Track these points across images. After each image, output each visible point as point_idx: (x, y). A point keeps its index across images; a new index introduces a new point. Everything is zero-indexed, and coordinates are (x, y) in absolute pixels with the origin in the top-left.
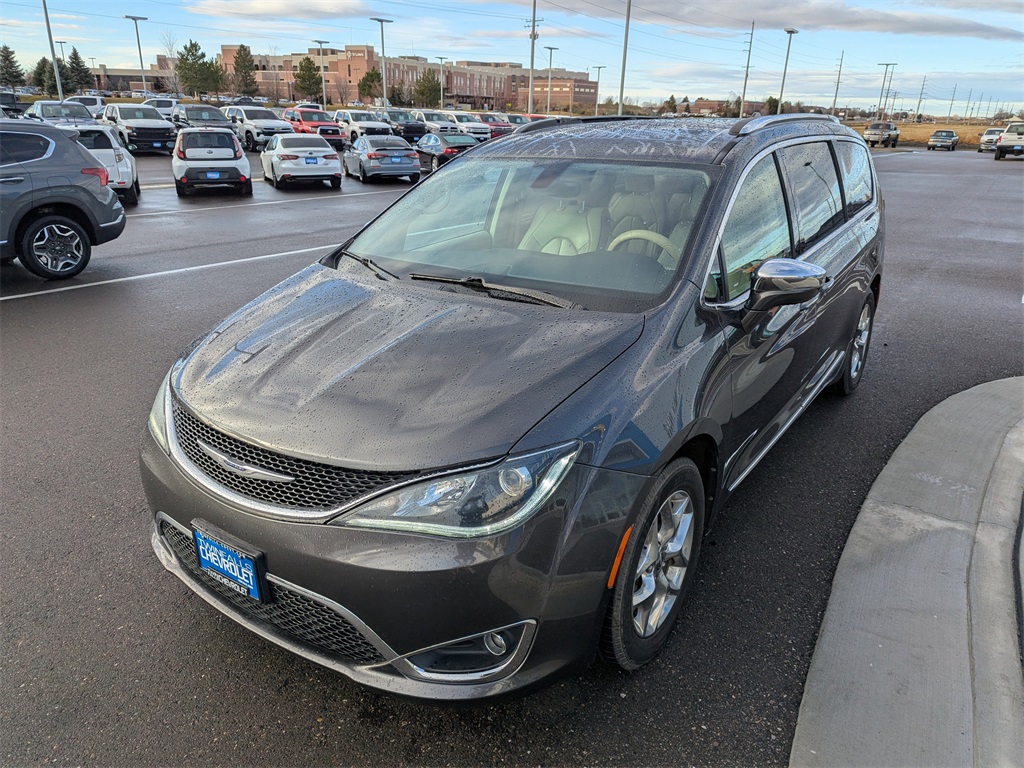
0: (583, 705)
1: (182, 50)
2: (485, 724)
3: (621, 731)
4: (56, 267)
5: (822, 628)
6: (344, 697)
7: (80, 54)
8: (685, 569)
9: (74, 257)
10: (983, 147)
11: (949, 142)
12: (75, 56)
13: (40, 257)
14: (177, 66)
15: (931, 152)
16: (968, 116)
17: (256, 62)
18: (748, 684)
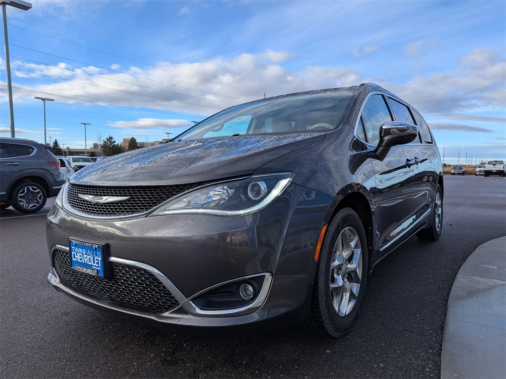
0: (303, 356)
1: (105, 140)
2: (241, 364)
3: (329, 367)
4: (28, 207)
5: (446, 323)
6: (152, 353)
7: (58, 142)
8: (359, 285)
9: (38, 202)
10: (477, 173)
11: (461, 171)
12: (56, 143)
13: (21, 201)
14: (102, 146)
15: (453, 176)
16: (467, 164)
17: (138, 145)
18: (406, 346)
